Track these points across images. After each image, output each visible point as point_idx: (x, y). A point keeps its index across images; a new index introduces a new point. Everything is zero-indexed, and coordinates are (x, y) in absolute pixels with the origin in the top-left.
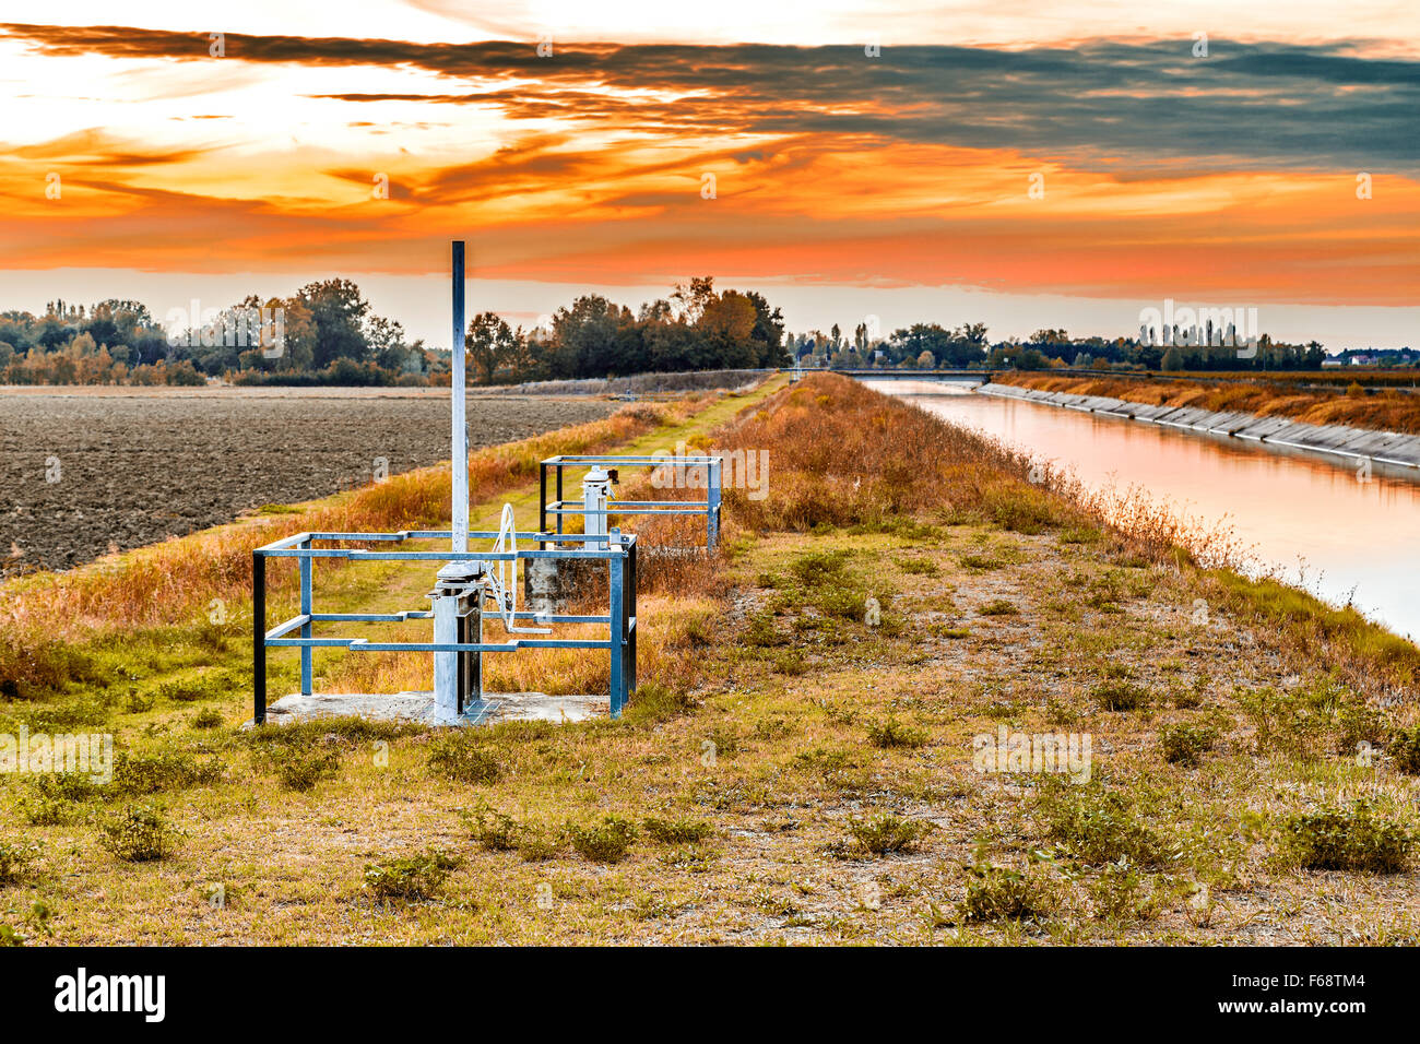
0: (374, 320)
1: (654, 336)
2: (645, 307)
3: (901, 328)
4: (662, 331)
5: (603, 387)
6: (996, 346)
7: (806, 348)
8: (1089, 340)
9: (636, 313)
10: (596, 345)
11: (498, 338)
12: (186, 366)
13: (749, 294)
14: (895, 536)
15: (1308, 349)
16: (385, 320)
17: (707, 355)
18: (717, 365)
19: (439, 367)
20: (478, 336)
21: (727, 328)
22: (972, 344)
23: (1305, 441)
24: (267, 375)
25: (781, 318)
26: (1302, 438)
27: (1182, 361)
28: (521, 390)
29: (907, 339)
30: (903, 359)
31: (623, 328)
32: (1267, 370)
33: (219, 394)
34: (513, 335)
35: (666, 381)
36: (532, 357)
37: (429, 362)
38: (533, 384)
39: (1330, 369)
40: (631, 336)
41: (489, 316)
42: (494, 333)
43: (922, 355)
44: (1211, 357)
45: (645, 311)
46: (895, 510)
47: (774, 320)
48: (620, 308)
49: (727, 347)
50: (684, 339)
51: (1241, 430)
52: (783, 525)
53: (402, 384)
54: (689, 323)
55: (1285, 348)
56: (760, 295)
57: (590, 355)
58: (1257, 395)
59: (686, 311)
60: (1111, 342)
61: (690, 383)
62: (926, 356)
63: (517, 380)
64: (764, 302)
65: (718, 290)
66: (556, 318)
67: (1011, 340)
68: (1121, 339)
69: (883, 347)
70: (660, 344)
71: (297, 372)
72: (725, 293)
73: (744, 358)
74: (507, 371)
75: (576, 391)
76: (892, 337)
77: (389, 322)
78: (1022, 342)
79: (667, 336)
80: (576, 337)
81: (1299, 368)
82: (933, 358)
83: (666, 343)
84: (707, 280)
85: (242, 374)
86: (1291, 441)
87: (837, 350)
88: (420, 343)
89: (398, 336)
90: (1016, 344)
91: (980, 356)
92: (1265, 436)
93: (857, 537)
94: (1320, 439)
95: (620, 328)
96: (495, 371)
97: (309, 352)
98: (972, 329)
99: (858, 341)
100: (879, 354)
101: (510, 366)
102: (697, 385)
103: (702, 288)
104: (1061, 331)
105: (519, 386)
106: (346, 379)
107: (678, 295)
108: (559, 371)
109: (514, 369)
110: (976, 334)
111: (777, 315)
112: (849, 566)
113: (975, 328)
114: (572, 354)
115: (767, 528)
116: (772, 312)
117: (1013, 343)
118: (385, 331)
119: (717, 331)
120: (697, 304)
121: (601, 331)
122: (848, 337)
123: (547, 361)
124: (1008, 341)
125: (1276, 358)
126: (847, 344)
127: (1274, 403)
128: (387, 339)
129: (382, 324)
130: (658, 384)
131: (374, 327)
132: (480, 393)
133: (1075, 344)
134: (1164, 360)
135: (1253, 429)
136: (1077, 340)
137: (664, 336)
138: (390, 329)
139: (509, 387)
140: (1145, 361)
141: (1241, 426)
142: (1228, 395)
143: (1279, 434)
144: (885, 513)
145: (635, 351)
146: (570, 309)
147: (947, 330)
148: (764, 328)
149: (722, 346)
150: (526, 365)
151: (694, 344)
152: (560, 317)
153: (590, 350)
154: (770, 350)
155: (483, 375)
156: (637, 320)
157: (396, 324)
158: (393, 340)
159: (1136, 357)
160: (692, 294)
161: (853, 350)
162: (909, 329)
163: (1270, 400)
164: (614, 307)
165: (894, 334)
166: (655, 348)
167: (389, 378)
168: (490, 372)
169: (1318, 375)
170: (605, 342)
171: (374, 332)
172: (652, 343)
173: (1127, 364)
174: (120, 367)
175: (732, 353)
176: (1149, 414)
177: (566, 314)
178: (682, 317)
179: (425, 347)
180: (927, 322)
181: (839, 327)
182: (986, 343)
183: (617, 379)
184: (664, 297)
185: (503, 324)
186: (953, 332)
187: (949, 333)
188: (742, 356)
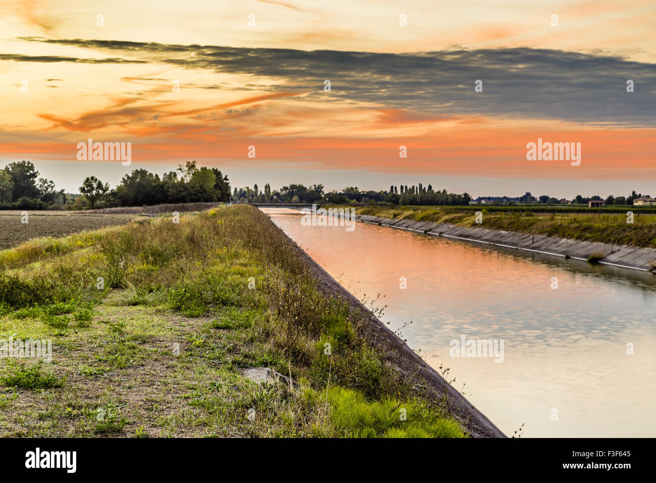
0: (41, 180)
1: (169, 188)
2: (165, 174)
3: (285, 186)
4: (173, 186)
5: (141, 210)
6: (327, 194)
7: (242, 195)
8: (368, 192)
9: (161, 177)
10: (142, 192)
11: (97, 188)
13: (213, 169)
15: (463, 196)
16: (46, 180)
17: (193, 197)
18: (197, 200)
19: (71, 201)
20: (87, 188)
21: (203, 184)
22: (317, 193)
23: (461, 236)
25: (228, 180)
26: (459, 234)
27: (408, 201)
28: (102, 212)
29: (287, 191)
30: (286, 199)
31: (155, 184)
32: (445, 205)
34: (104, 187)
35: (170, 208)
36: (112, 197)
37: (67, 200)
38: (108, 209)
39: (473, 205)
40: (158, 188)
41: (92, 178)
42: (95, 185)
43: (294, 197)
44: (421, 200)
45: (166, 177)
47: (224, 181)
48: (154, 175)
49: (203, 193)
50: (182, 189)
51: (430, 230)
53: (52, 209)
54: (185, 182)
55: (453, 196)
56: (218, 169)
57: (139, 196)
58: (438, 213)
59: (184, 177)
60: (378, 192)
61: (182, 209)
62: (295, 198)
63: (103, 207)
64: (220, 173)
65: (198, 167)
66: (124, 179)
67: (334, 191)
68: (382, 191)
69: (277, 194)
70: (172, 191)
71: (3, 204)
72: (202, 168)
73: (210, 198)
74: (101, 204)
75: (127, 212)
76: (281, 190)
77: (48, 181)
78: (338, 192)
79: (175, 188)
80: (133, 188)
81: (459, 204)
82: (299, 199)
83: (174, 191)
84: (193, 162)
86: (454, 235)
87: (256, 195)
88: (63, 191)
89: (52, 187)
90: (336, 193)
91: (320, 199)
92: (442, 233)
94: (469, 234)
95: (154, 184)
96: (96, 203)
97: (10, 194)
98: (317, 186)
99: (266, 191)
100: (275, 197)
101: (103, 202)
102: (185, 209)
103: (191, 166)
104: (356, 188)
105: (101, 210)
106: (26, 207)
107: (180, 169)
108: (123, 203)
109: (104, 203)
110: (319, 189)
111: (226, 179)
113: (318, 186)
114: (131, 196)
116: (224, 177)
117: (334, 193)
118: (46, 185)
119: (198, 185)
120: (189, 173)
121: (145, 185)
122: (262, 190)
123: (120, 199)
124: (332, 192)
125: (449, 200)
126: (261, 192)
127: (446, 217)
128: (47, 189)
129: (45, 182)
130: (167, 209)
131: (41, 183)
132: (83, 213)
133: (362, 193)
134: (400, 201)
135: (436, 230)
136: (362, 192)
137: (173, 188)
138: (49, 184)
139: (97, 210)
140: (392, 201)
141: (430, 228)
142: (424, 214)
143: (448, 232)
145: (160, 195)
146: (130, 175)
147: (305, 187)
148: (220, 185)
149: (200, 192)
150: (110, 201)
151: (187, 192)
152: (126, 178)
153: (140, 194)
154: (222, 195)
155: (90, 205)
156: (161, 180)
157: (51, 182)
158: (50, 189)
159: (388, 199)
160: (186, 169)
161: (264, 195)
162: (288, 186)
163: (444, 216)
164: (151, 175)
165: (282, 188)
166: (169, 193)
167: (46, 206)
168: (93, 204)
169: (467, 207)
170: (146, 190)
171: (41, 185)
172: (168, 191)
173: (384, 202)
175: (205, 196)
176: (387, 223)
177: (129, 177)
178: (182, 179)
179: (65, 192)
180: (297, 183)
181: (258, 185)
182: (323, 193)
183: (147, 207)
184: (173, 170)
185: (99, 181)
186: (308, 188)
187: (306, 188)
188: (210, 197)
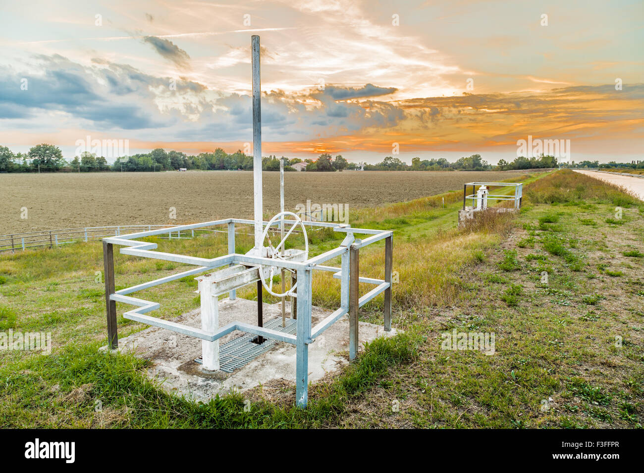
1: (532, 163)
3: (581, 161)
6: (601, 164)
7: (562, 165)
8: (620, 163)
9: (529, 159)
10: (521, 164)
12: (452, 168)
13: (551, 156)
14: (579, 207)
17: (542, 166)
18: (544, 167)
19: (494, 168)
20: (500, 163)
21: (546, 161)
22: (596, 164)
24: (464, 169)
27: (641, 167)
28: (507, 172)
29: (582, 163)
30: (581, 166)
33: (457, 173)
34: (507, 163)
36: (510, 166)
37: (492, 168)
38: (509, 171)
40: (528, 163)
41: (503, 160)
42: (503, 162)
45: (531, 159)
46: (579, 198)
47: (556, 160)
48: (527, 158)
50: (538, 163)
52: (544, 202)
53: (487, 171)
57: (520, 166)
60: (625, 163)
61: (538, 171)
62: (586, 166)
63: (507, 170)
69: (577, 165)
71: (470, 169)
72: (546, 156)
73: (549, 166)
75: (516, 172)
76: (579, 163)
78: (606, 164)
79: (535, 163)
82: (588, 166)
85: (460, 169)
87: (568, 165)
91: (597, 166)
93: (566, 207)
97: (472, 166)
99: (572, 164)
100: (576, 166)
101: (506, 168)
103: (542, 155)
106: (477, 170)
108: (515, 168)
112: (561, 220)
115: (538, 202)
120: (541, 157)
122: (570, 163)
123: (512, 167)
124: (603, 163)
129: (484, 161)
132: (498, 172)
133: (618, 164)
134: (637, 167)
138: (486, 162)
144: (576, 199)
145: (528, 165)
147: (590, 162)
148: (554, 161)
149: (545, 164)
150: (509, 168)
151: (540, 164)
154: (555, 165)
155: (501, 169)
158: (486, 164)
162: (583, 161)
164: (525, 158)
166: (532, 165)
167: (485, 170)
168: (503, 169)
170: (523, 164)
171: (483, 163)
174: (441, 168)
175: (547, 166)
177: (516, 159)
178: (538, 160)
179: (492, 165)
180: (587, 160)
181: (569, 161)
182: (599, 164)
185: (505, 161)
186: (592, 162)
